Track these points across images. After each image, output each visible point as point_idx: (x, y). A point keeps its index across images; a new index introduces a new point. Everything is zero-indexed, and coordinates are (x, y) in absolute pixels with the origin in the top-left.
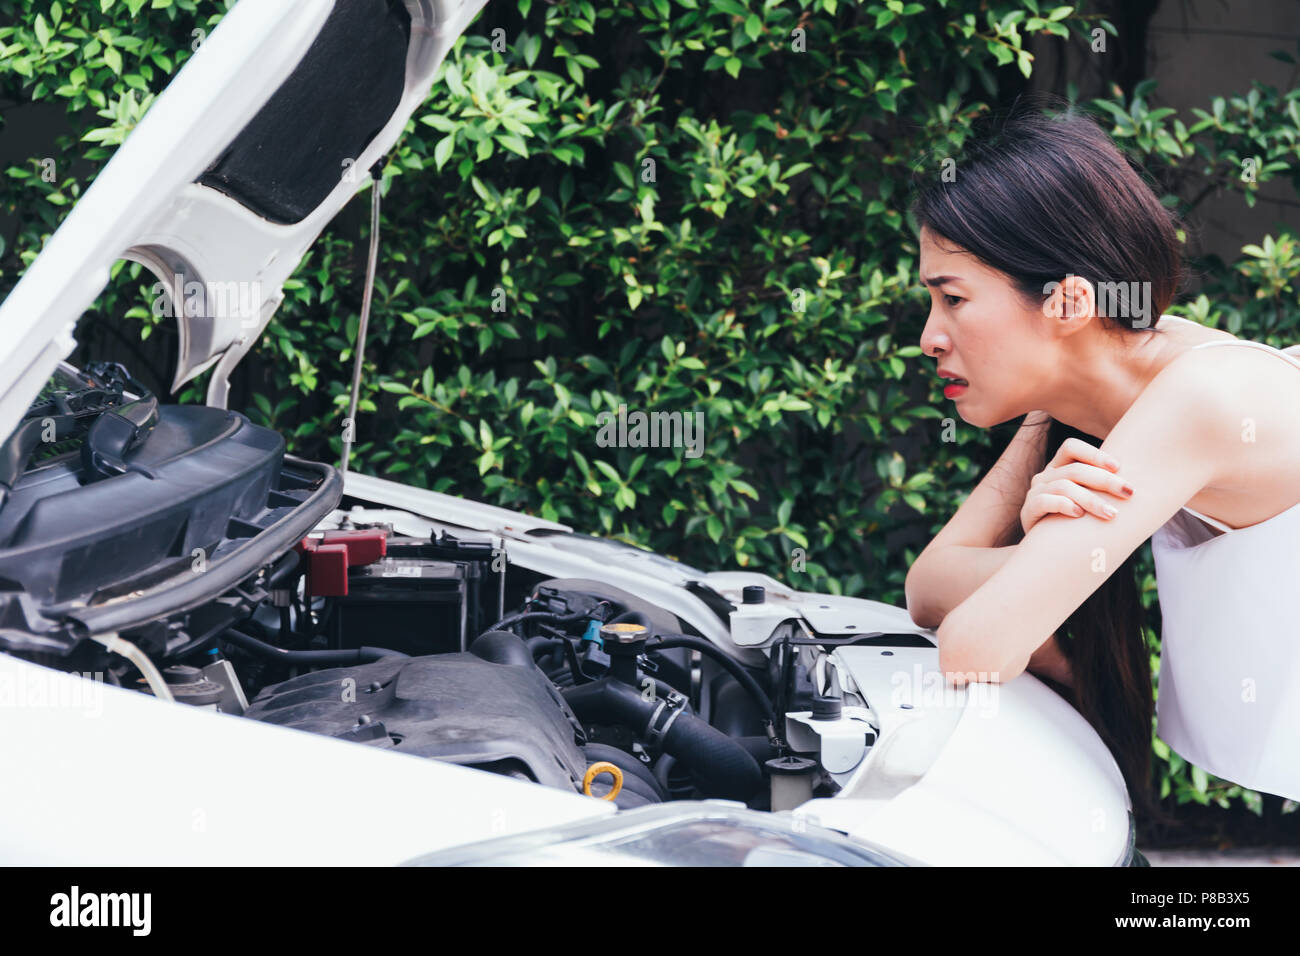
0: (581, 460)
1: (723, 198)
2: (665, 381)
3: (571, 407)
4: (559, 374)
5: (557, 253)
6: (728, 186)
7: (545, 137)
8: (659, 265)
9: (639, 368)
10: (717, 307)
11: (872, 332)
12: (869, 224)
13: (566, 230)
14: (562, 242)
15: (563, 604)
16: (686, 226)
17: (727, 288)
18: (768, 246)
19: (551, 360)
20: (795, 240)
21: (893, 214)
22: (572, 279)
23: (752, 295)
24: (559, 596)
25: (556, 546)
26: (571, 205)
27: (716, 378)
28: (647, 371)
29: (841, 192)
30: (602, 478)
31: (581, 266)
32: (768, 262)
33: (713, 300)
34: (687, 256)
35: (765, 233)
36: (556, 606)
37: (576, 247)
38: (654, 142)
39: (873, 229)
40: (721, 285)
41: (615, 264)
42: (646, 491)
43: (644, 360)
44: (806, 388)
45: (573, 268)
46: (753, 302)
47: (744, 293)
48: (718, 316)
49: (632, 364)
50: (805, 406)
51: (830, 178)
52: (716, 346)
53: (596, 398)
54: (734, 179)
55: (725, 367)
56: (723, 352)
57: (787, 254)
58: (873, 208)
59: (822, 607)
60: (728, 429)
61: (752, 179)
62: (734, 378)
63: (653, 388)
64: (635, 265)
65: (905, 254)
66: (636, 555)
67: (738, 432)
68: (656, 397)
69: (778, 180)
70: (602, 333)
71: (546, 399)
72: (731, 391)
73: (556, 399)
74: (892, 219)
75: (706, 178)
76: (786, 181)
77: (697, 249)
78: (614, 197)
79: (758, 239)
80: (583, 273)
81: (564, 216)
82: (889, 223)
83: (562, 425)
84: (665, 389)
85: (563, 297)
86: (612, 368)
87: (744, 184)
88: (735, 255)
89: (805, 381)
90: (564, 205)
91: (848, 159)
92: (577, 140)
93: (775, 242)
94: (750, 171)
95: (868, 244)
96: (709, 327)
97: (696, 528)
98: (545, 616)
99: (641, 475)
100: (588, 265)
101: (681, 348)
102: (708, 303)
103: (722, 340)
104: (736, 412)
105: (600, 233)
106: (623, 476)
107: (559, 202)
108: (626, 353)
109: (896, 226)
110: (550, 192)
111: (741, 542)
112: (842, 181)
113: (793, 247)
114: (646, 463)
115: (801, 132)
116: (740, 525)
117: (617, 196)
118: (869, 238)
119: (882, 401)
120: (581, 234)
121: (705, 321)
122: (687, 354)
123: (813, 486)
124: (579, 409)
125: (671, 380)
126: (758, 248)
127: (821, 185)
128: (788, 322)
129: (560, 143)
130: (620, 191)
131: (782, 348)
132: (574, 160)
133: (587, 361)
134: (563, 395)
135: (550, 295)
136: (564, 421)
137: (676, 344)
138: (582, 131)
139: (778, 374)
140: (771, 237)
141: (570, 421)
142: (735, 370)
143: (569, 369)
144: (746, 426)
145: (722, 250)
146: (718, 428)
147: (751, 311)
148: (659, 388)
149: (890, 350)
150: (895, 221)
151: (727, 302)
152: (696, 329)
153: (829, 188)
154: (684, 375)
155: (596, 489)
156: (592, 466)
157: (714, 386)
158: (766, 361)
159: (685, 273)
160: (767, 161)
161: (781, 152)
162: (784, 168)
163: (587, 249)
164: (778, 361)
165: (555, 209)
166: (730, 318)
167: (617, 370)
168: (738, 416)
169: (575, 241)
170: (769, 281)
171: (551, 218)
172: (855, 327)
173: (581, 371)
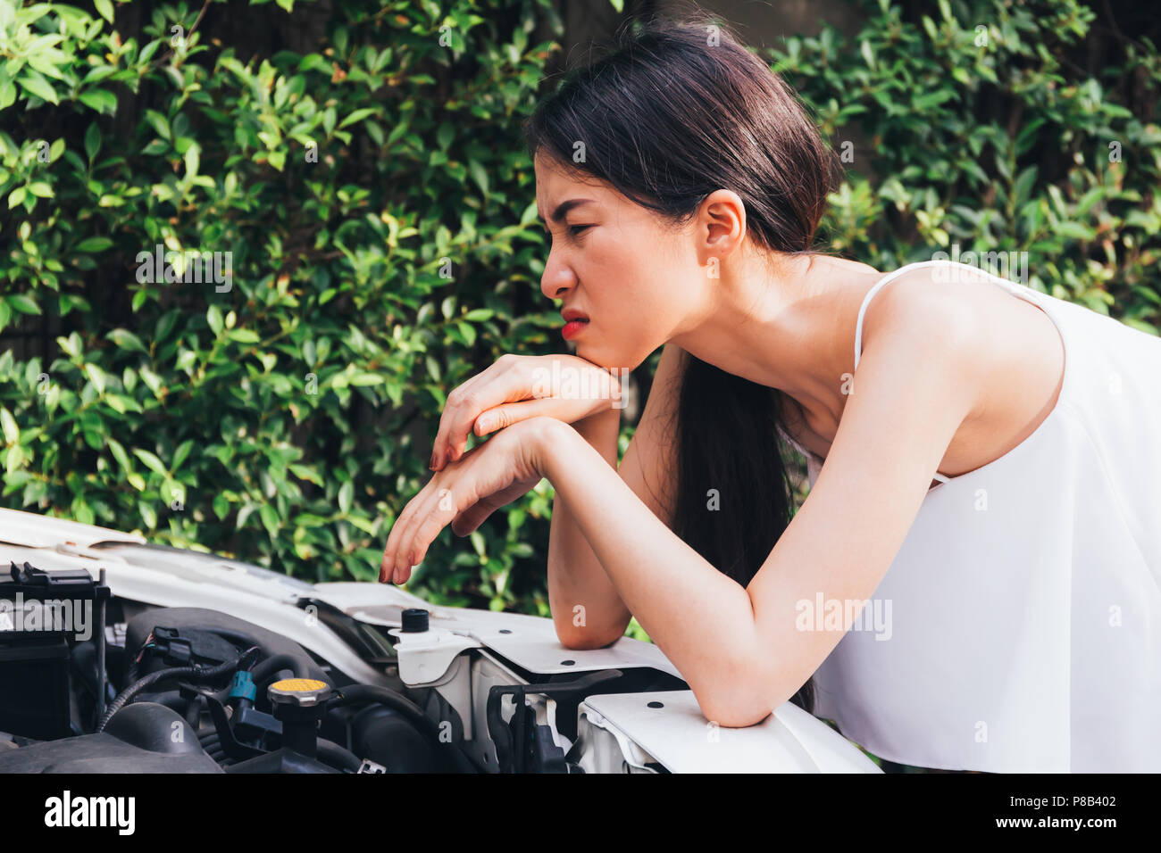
0: (118, 451)
1: (278, 149)
2: (212, 357)
3: (106, 391)
4: (86, 350)
5: (84, 214)
6: (283, 134)
7: (72, 81)
8: (200, 226)
9: (179, 342)
10: (265, 271)
11: (438, 295)
12: (427, 176)
13: (95, 187)
14: (91, 202)
15: (187, 647)
16: (231, 181)
17: (276, 249)
18: (319, 203)
19: (74, 337)
20: (351, 195)
21: (455, 165)
22: (101, 243)
23: (302, 257)
24: (180, 638)
25: (130, 561)
26: (99, 159)
27: (267, 351)
28: (188, 346)
29: (402, 141)
30: (141, 468)
31: (113, 229)
32: (321, 220)
33: (259, 265)
34: (233, 213)
35: (317, 188)
36: (179, 650)
37: (106, 208)
38: (196, 87)
39: (432, 183)
40: (269, 248)
41: (151, 223)
42: (193, 482)
43: (184, 334)
44: (367, 360)
45: (104, 232)
46: (303, 265)
47: (294, 256)
48: (268, 281)
49: (171, 338)
50: (375, 379)
51: (387, 127)
52: (266, 316)
53: (129, 377)
54: (290, 126)
55: (275, 338)
56: (277, 322)
57: (345, 211)
58: (436, 159)
59: (502, 632)
60: (284, 407)
61: (308, 127)
62: (287, 349)
63: (197, 363)
64: (175, 227)
65: (468, 209)
66: (231, 569)
67: (297, 412)
68: (201, 374)
69: (336, 127)
70: (136, 306)
71: (73, 381)
72: (286, 365)
73: (85, 382)
74: (457, 171)
75: (256, 127)
76: (347, 129)
77: (246, 207)
78: (149, 149)
79: (311, 195)
80: (114, 237)
81: (91, 172)
82: (453, 174)
83: (96, 411)
84: (210, 367)
85: (91, 264)
86: (147, 344)
87: (301, 133)
88: (281, 212)
89: (366, 350)
90: (91, 159)
91: (407, 105)
92: (107, 85)
93: (327, 197)
94: (301, 119)
95: (428, 198)
96: (259, 294)
97: (249, 519)
98: (188, 673)
99: (186, 464)
100: (119, 228)
101: (231, 318)
102: (254, 268)
103: (274, 308)
104: (295, 390)
105: (135, 191)
106: (168, 466)
107: (85, 157)
108: (163, 326)
109: (461, 178)
110: (75, 145)
111: (300, 534)
112: (400, 129)
113: (350, 203)
114: (193, 450)
115: (356, 74)
116: (295, 511)
117: (153, 148)
118: (429, 192)
119: (444, 370)
120: (112, 192)
121: (253, 288)
122: (237, 326)
123: (371, 465)
124: (114, 392)
125: (218, 356)
126: (309, 204)
127: (376, 133)
128: (345, 286)
129: (85, 88)
130: (156, 143)
131: (339, 315)
132: (106, 108)
133: (120, 336)
134: (97, 378)
135: (75, 262)
136: (98, 407)
137: (225, 314)
138: (114, 74)
139: (336, 345)
140: (323, 193)
141: (105, 405)
142: (288, 341)
143: (96, 346)
144: (304, 403)
145: (270, 207)
146: (271, 408)
147: (303, 275)
148: (203, 365)
149: (457, 313)
150: (458, 173)
151: (277, 267)
152: (244, 298)
153: (386, 137)
154: (232, 350)
155: (137, 482)
156: (130, 454)
157: (269, 361)
158: (321, 330)
159: (229, 235)
160: (321, 107)
161: (335, 97)
162: (341, 115)
163: (120, 210)
164: (335, 330)
165: (80, 164)
166: (283, 284)
167: (153, 345)
168: (297, 394)
169: (106, 201)
170: (321, 242)
171: (77, 175)
172: (423, 290)
173: (111, 347)
